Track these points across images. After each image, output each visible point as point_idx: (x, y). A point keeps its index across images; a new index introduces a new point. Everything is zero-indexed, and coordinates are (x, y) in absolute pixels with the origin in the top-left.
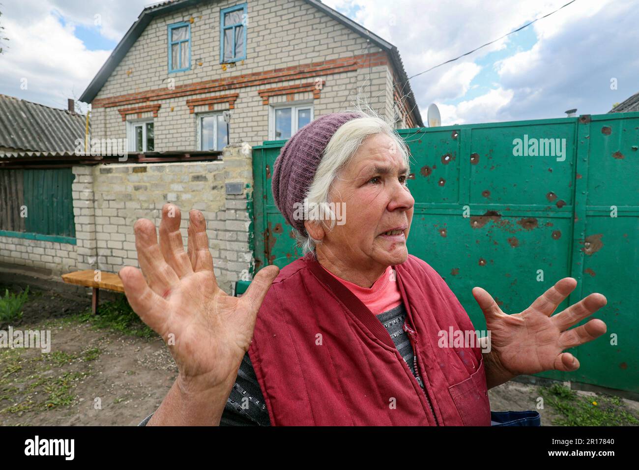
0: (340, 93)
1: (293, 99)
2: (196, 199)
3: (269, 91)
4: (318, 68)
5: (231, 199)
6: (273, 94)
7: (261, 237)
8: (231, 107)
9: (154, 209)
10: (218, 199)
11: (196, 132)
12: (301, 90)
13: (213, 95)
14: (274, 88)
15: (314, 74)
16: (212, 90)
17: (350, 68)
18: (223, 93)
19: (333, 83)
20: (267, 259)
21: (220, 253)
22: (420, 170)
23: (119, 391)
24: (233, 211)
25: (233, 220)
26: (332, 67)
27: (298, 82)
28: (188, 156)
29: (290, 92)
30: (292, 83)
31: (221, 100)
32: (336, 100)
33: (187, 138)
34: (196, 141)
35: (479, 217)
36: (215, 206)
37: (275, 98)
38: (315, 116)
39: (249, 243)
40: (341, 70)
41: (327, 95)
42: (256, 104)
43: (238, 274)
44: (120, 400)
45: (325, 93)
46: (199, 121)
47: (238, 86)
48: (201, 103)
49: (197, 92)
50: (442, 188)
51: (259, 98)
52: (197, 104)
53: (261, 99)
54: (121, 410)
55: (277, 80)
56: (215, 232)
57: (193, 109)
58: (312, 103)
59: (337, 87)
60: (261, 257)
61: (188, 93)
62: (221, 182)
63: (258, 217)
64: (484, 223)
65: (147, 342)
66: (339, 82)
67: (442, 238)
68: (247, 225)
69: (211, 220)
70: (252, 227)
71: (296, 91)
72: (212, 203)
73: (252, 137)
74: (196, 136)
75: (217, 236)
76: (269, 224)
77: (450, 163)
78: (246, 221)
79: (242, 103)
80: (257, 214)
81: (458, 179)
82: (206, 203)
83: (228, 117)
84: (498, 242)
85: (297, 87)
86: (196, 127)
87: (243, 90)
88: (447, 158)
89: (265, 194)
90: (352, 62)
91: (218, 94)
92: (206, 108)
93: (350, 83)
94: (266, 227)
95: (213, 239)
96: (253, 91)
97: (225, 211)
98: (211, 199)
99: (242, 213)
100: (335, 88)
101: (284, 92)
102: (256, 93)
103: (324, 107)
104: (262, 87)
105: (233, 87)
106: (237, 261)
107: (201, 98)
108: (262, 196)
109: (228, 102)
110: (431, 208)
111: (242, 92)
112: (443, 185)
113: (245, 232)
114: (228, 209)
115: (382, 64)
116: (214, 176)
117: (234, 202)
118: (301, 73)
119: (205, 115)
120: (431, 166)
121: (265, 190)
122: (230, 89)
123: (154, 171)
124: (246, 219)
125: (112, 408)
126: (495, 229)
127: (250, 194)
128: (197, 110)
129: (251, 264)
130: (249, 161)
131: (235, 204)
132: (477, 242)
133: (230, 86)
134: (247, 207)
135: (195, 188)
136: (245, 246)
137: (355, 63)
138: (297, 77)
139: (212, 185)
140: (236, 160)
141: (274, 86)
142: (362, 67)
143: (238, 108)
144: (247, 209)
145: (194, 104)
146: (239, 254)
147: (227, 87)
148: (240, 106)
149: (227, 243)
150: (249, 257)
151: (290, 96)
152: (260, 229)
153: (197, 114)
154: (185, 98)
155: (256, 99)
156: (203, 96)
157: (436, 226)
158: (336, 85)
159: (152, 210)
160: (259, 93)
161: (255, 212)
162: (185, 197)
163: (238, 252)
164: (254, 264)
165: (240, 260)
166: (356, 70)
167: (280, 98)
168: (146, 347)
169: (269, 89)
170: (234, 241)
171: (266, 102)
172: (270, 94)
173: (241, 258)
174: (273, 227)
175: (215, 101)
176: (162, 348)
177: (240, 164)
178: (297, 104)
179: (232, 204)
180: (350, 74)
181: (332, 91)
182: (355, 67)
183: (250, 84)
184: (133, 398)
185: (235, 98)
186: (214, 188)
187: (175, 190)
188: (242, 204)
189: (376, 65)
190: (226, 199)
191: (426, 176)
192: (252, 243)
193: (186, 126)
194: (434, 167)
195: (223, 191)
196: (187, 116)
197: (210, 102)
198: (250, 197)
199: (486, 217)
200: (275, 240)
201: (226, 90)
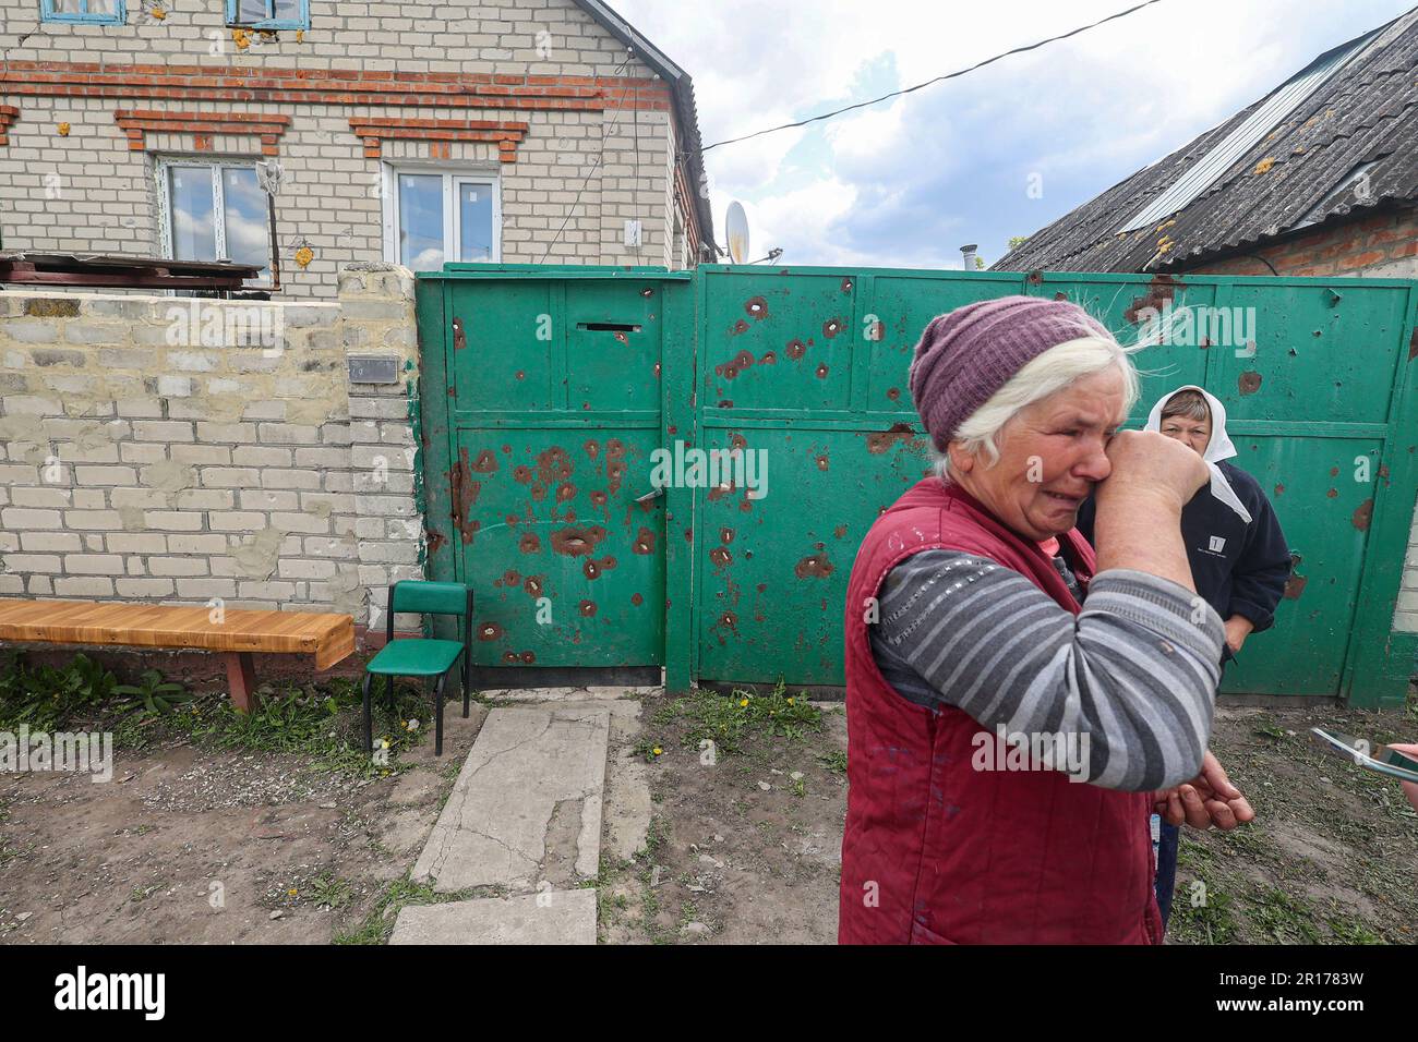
0: (564, 159)
1: (446, 155)
2: (256, 392)
3: (380, 124)
4: (511, 90)
5: (364, 395)
6: (392, 134)
7: (441, 483)
8: (269, 149)
9: (115, 416)
10: (323, 393)
11: (154, 204)
12: (469, 135)
13: (207, 108)
14: (395, 120)
15: (501, 103)
16: (203, 94)
17: (588, 104)
18: (239, 109)
19: (547, 131)
20: (458, 532)
21: (332, 525)
22: (785, 348)
23: (132, 874)
24: (371, 424)
25: (370, 444)
26: (544, 93)
27: (458, 115)
28: (163, 273)
29: (441, 136)
30: (442, 115)
31: (238, 127)
32: (555, 171)
33: (123, 221)
34: (155, 230)
35: (881, 435)
36: (314, 411)
37: (399, 146)
38: (503, 203)
39: (416, 496)
40: (567, 104)
41: (535, 157)
42: (346, 152)
43: (388, 569)
44: (147, 891)
45: (530, 151)
46: (161, 176)
47: (287, 96)
48: (166, 126)
49: (153, 92)
50: (824, 382)
51: (352, 139)
52: (154, 125)
53: (359, 142)
54: (162, 911)
55: (402, 100)
56: (318, 474)
57: (142, 138)
58: (498, 170)
59: (557, 141)
60: (444, 527)
61: (119, 91)
62: (329, 353)
63: (432, 436)
64: (888, 444)
65: (144, 756)
66: (561, 132)
67: (821, 473)
68: (410, 455)
69: (304, 446)
70: (421, 459)
71: (455, 136)
72: (304, 404)
73: (336, 236)
74: (154, 215)
75: (322, 482)
76: (463, 452)
77: (837, 335)
78: (408, 447)
79: (300, 143)
80: (433, 430)
81: (850, 366)
82: (288, 403)
83: (274, 177)
84: (908, 477)
85: (458, 127)
86: (153, 190)
87: (303, 110)
88: (833, 327)
89: (451, 385)
90: (592, 89)
91: (223, 108)
92: (188, 144)
93: (587, 138)
94: (455, 460)
95: (309, 491)
96: (335, 120)
97: (347, 423)
98: (302, 392)
99: (397, 427)
100: (553, 145)
101: (423, 134)
102: (344, 125)
103: (527, 184)
104: (361, 112)
105: (271, 96)
106: (385, 539)
107: (167, 113)
108: (443, 388)
109: (258, 135)
110: (803, 419)
111: (302, 117)
112: (824, 376)
113: (407, 471)
114: (355, 419)
115: (658, 107)
116: (310, 337)
117: (373, 403)
118: (466, 93)
119: (181, 162)
120: (804, 341)
121: (450, 376)
122: (262, 101)
123: (105, 313)
124: (407, 442)
125: (133, 912)
126: (905, 455)
127: (414, 384)
128: (152, 142)
129: (421, 545)
130: (410, 307)
131: (378, 408)
132: (877, 477)
133: (262, 94)
134: (409, 415)
135: (251, 366)
136: (408, 504)
137: (599, 95)
138: (458, 101)
139: (304, 359)
140: (377, 303)
141: (394, 113)
142: (614, 105)
143: (289, 156)
144: (409, 419)
145: (143, 125)
146: (389, 523)
147: (253, 95)
148: (295, 151)
149: (357, 498)
150: (414, 529)
151: (438, 147)
152: (440, 467)
153: (153, 154)
154: (111, 105)
155: (341, 139)
156: (175, 107)
157: (810, 451)
158: (555, 137)
159: (104, 420)
160: (353, 127)
161: (425, 426)
162: (216, 386)
163: (386, 517)
164: (425, 543)
165: (393, 536)
166: (601, 111)
167: (411, 146)
168: (147, 767)
169: (381, 120)
170: (376, 494)
171: (374, 153)
172: (384, 133)
173: (394, 531)
174: (473, 458)
175: (217, 128)
176: (200, 763)
177: (388, 312)
178: (457, 168)
179: (369, 407)
180: (587, 118)
181: (546, 151)
182: (599, 103)
183: (323, 98)
184: (183, 879)
185: (280, 129)
186: (309, 367)
187: (183, 367)
188: (399, 408)
189: (646, 107)
190: (351, 395)
191: (794, 358)
192: (421, 494)
193: (117, 183)
194: (811, 343)
195: (340, 377)
196: (124, 157)
197: (198, 126)
198: (414, 392)
199: (891, 435)
200: (477, 487)
201: (249, 101)
